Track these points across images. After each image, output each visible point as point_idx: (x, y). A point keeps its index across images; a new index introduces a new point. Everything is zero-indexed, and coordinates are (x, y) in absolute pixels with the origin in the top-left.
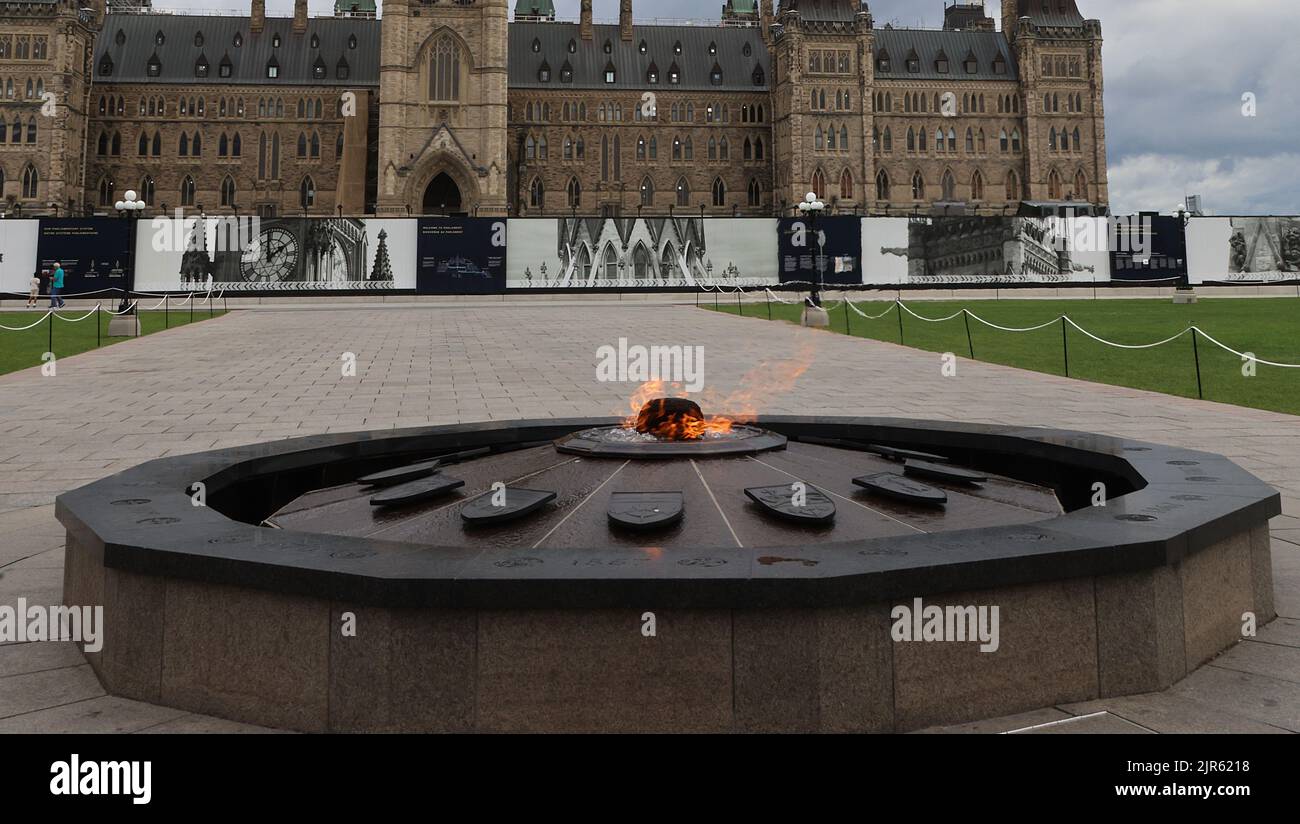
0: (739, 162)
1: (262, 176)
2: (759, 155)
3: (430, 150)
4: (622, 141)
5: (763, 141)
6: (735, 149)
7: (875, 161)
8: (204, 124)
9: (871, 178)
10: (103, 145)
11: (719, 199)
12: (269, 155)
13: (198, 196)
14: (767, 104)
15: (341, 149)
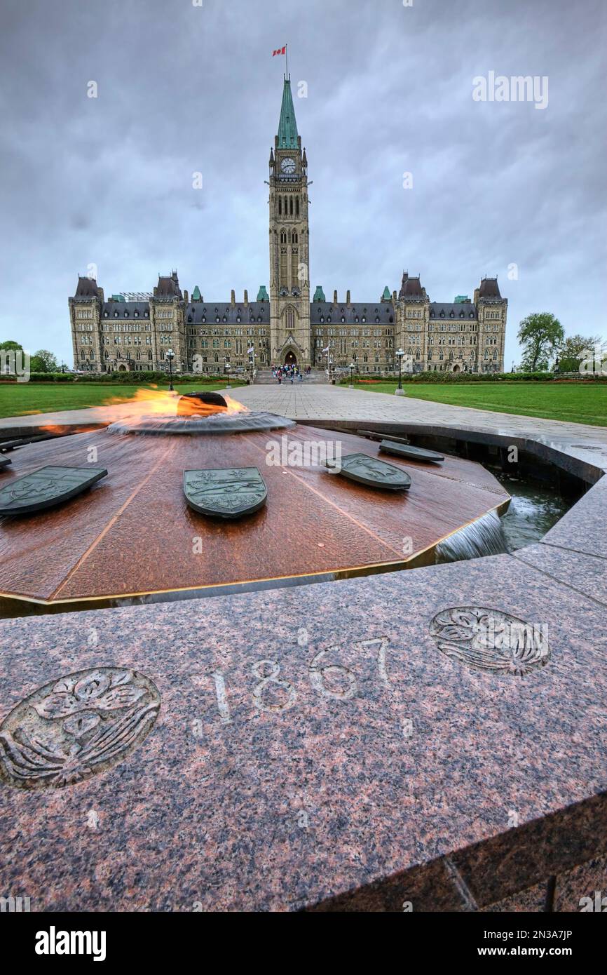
0: (384, 348)
1: (237, 353)
2: (390, 346)
3: (287, 344)
4: (346, 341)
5: (392, 341)
6: (383, 344)
7: (428, 347)
9: (426, 353)
10: (191, 344)
11: (377, 360)
12: (239, 347)
13: (219, 359)
14: (394, 329)
15: (260, 344)
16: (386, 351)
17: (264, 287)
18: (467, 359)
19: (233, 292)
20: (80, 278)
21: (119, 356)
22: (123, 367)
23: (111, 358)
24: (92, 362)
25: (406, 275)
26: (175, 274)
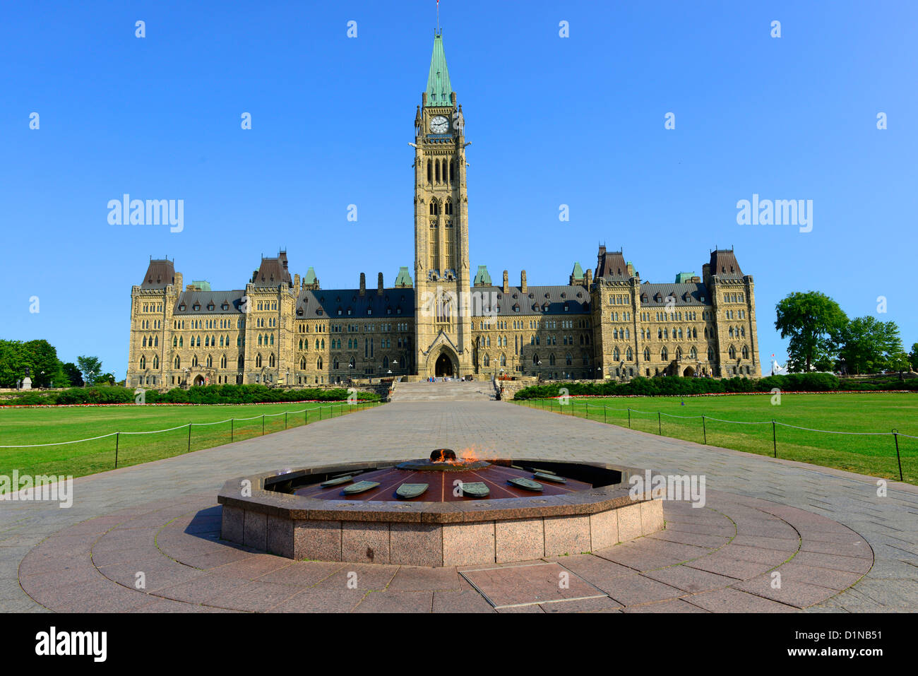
0: (578, 346)
1: (366, 356)
2: (587, 342)
3: (437, 344)
4: (524, 337)
5: (589, 336)
6: (576, 340)
7: (643, 344)
8: (342, 335)
9: (641, 351)
10: (301, 344)
11: (569, 362)
12: (369, 347)
13: (340, 365)
14: (590, 319)
15: (399, 344)
16: (582, 349)
17: (406, 269)
18: (703, 357)
19: (363, 276)
20: (151, 262)
21: (196, 363)
22: (200, 378)
23: (185, 366)
24: (155, 372)
25: (602, 248)
26: (283, 254)
